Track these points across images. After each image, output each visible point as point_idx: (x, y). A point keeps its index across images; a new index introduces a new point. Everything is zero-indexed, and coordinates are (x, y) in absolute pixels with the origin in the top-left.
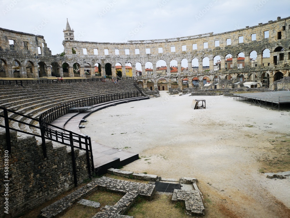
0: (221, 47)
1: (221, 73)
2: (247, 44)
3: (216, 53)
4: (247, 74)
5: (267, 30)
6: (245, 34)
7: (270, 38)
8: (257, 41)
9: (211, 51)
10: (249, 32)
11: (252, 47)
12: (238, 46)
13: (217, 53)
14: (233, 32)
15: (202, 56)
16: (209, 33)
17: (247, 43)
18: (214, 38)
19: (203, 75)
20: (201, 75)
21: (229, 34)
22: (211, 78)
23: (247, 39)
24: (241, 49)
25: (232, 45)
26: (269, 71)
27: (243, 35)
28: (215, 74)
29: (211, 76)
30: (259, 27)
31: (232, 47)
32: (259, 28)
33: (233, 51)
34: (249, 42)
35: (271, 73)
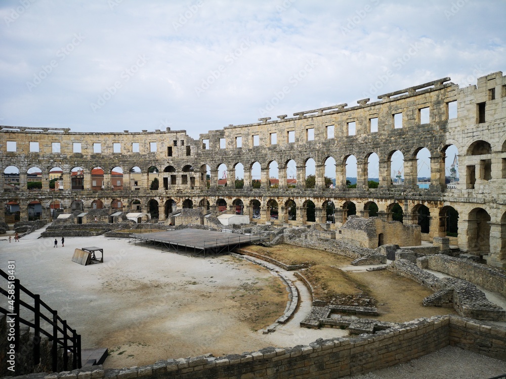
0: (84, 154)
1: (84, 196)
2: (126, 156)
3: (76, 163)
4: (127, 200)
5: (154, 141)
6: (123, 140)
7: (158, 153)
8: (141, 153)
9: (65, 158)
10: (128, 138)
11: (133, 161)
12: (112, 157)
13: (78, 164)
14: (105, 134)
15: (48, 165)
16: (64, 129)
17: (126, 154)
18: (72, 138)
19: (50, 198)
20: (46, 198)
21: (98, 136)
22: (66, 203)
23: (126, 148)
24: (117, 162)
25: (103, 154)
26: (158, 198)
27: (120, 141)
28: (72, 198)
29: (66, 200)
30: (142, 135)
31: (103, 157)
32: (144, 137)
33: (105, 163)
34: (129, 153)
35: (161, 201)
